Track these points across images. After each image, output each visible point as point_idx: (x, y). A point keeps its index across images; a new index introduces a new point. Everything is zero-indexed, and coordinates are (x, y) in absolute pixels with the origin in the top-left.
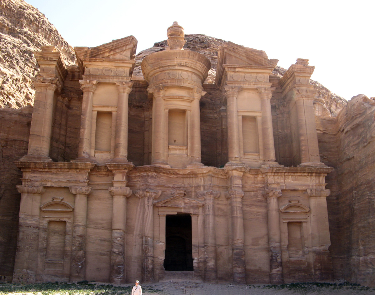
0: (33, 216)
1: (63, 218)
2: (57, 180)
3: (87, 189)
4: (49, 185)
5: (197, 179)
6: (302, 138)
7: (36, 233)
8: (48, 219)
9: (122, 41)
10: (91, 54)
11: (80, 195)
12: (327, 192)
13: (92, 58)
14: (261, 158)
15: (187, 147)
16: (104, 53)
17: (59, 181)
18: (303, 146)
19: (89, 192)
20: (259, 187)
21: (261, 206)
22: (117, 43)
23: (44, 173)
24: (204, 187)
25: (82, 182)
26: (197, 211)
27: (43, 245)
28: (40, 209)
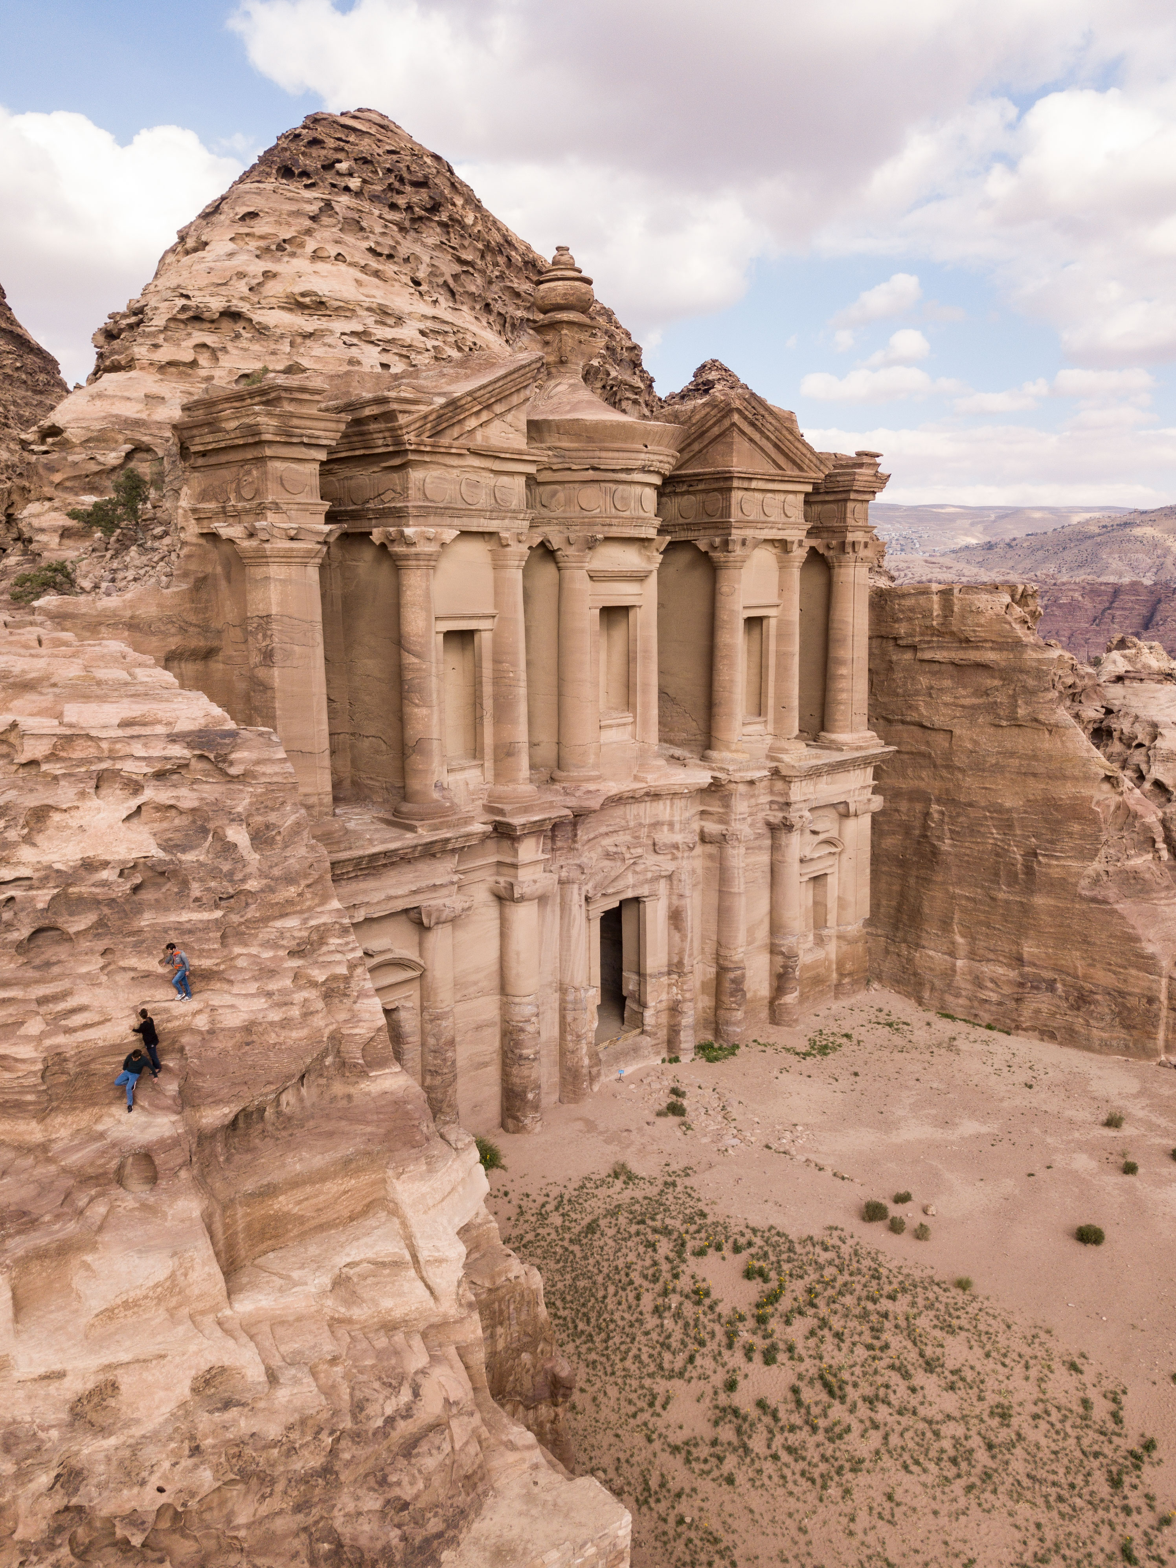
1: (394, 1001)
2: (382, 898)
5: (655, 804)
6: (843, 671)
10: (434, 424)
11: (445, 925)
12: (878, 802)
13: (441, 442)
14: (770, 728)
15: (635, 717)
16: (466, 419)
18: (842, 691)
20: (761, 804)
21: (760, 848)
22: (505, 381)
24: (671, 825)
25: (445, 885)
26: (656, 887)
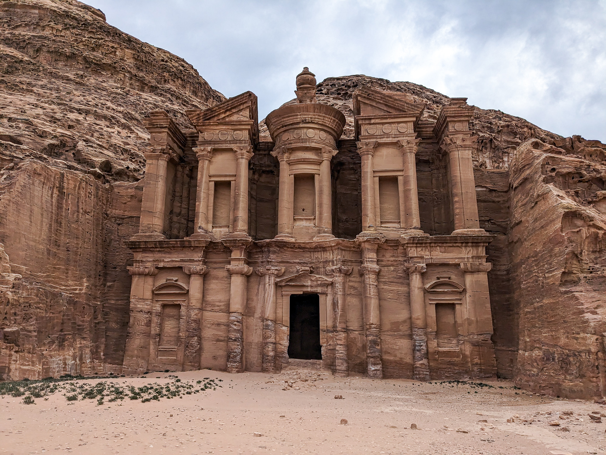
0: (144, 300)
1: (177, 301)
2: (170, 260)
3: (201, 268)
4: (161, 265)
5: (325, 253)
6: (456, 199)
7: (148, 318)
8: (161, 303)
9: (237, 99)
10: (204, 116)
11: (195, 275)
12: (488, 266)
13: (206, 121)
14: (402, 225)
15: (315, 217)
16: (219, 114)
17: (173, 261)
18: (457, 208)
19: (203, 271)
20: (399, 261)
21: (402, 283)
22: (233, 101)
23: (156, 253)
24: (333, 262)
25: (196, 261)
26: (326, 289)
27: (157, 331)
28: (153, 292)
